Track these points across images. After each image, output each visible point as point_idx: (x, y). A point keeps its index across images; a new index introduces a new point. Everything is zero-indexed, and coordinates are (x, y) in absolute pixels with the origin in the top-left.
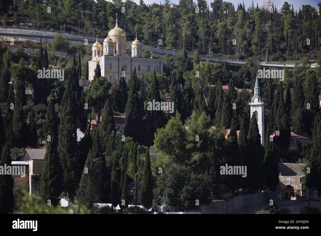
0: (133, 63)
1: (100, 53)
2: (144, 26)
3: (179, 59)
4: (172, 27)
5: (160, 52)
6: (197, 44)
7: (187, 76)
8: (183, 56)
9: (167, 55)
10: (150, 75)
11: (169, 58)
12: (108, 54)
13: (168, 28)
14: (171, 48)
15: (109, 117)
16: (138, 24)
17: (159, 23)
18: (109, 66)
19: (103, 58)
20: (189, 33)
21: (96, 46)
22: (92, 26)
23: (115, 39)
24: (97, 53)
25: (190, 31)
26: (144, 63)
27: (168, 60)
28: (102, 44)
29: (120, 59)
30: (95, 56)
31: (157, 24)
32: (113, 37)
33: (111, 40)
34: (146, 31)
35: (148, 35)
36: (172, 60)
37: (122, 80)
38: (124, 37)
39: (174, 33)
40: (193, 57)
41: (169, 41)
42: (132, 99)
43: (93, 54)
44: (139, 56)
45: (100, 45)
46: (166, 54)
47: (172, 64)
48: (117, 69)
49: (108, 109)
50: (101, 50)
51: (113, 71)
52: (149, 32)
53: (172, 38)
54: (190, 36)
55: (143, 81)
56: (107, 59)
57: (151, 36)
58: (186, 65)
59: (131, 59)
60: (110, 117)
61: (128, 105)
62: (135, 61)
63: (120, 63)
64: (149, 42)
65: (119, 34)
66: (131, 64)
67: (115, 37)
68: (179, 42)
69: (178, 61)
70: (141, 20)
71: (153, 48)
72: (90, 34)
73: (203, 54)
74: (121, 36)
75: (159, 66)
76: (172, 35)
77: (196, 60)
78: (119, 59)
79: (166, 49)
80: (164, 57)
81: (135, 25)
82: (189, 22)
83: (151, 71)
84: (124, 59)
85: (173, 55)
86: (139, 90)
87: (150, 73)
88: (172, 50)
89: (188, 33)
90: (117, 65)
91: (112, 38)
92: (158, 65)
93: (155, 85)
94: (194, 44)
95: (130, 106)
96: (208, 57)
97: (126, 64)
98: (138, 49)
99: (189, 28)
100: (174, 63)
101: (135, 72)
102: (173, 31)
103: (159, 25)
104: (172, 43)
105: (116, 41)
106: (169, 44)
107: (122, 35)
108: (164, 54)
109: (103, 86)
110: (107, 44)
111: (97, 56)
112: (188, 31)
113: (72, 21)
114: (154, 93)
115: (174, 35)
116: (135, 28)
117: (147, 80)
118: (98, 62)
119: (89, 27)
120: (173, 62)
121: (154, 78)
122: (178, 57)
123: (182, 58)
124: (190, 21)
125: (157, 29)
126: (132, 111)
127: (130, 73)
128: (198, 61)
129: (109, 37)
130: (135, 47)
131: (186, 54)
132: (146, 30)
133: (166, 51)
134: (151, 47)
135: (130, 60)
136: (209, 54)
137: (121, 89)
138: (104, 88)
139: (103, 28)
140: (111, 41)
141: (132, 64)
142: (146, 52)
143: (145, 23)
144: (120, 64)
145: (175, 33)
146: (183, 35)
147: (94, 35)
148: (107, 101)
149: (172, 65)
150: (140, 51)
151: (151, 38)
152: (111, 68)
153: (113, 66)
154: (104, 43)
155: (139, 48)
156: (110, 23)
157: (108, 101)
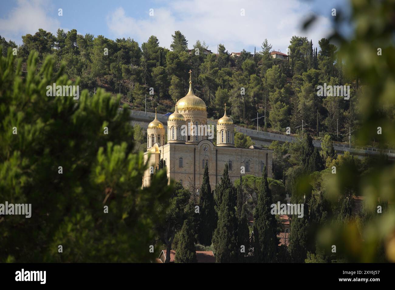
0: (219, 156)
1: (161, 139)
2: (232, 91)
3: (296, 150)
4: (280, 93)
5: (262, 137)
6: (323, 122)
7: (316, 180)
8: (306, 145)
9: (276, 143)
10: (253, 178)
11: (279, 148)
12: (175, 142)
13: (273, 96)
14: (280, 130)
15: (188, 252)
16: (221, 88)
17: (256, 86)
18: (177, 162)
19: (167, 148)
20: (309, 103)
21: (154, 128)
22: (141, 92)
23: (188, 114)
24: (155, 139)
25: (311, 99)
26: (240, 157)
27: (277, 152)
28: (165, 124)
29: (196, 151)
30: (153, 145)
31: (253, 88)
32: (185, 111)
33: (181, 116)
34: (235, 101)
35: (239, 107)
36: (285, 152)
37: (206, 188)
38: (202, 111)
39: (284, 104)
40: (322, 146)
41: (277, 117)
42: (228, 221)
43: (150, 140)
44: (230, 145)
45: (160, 126)
46: (275, 141)
47: (285, 158)
48: (193, 167)
49: (186, 238)
50: (163, 133)
51: (185, 170)
52: (241, 103)
53: (281, 113)
54: (313, 109)
55: (241, 189)
56: (174, 149)
57: (244, 110)
58: (312, 159)
59: (217, 151)
60: (190, 254)
61: (221, 232)
62: (222, 154)
63: (197, 156)
64: (241, 119)
65: (195, 107)
66: (215, 159)
67: (187, 112)
68: (293, 119)
69: (294, 154)
70: (224, 81)
71: (250, 130)
72: (139, 105)
73: (336, 140)
74: (198, 110)
75: (265, 162)
76: (281, 106)
77: (329, 152)
78: (195, 149)
79: (272, 132)
80: (270, 146)
81: (217, 90)
82: (310, 84)
83: (251, 170)
84: (204, 150)
85: (284, 142)
86: (236, 205)
87: (252, 175)
88: (283, 134)
89: (307, 104)
90: (192, 160)
91: (182, 113)
92: (263, 160)
93: (266, 196)
94: (319, 123)
95: (225, 233)
96: (348, 146)
97: (207, 158)
98: (228, 132)
99: (310, 95)
100: (290, 156)
101: (228, 173)
102: (283, 100)
103: (256, 89)
104: (280, 121)
105: (189, 118)
106: (276, 122)
107: (200, 107)
108: (270, 141)
109: (176, 198)
110: (175, 123)
111: (156, 145)
112: (308, 100)
113: (106, 83)
114: (264, 210)
115: (284, 107)
116: (215, 95)
117: (247, 186)
118: (158, 155)
119: (136, 94)
120: (287, 155)
121: (264, 184)
122: (295, 146)
123: (303, 148)
124: (310, 82)
125: (254, 97)
126: (229, 242)
127: (215, 174)
128: (331, 152)
129: (178, 112)
130: (223, 129)
131: (310, 141)
132: (234, 98)
133: (272, 135)
134: (245, 129)
135: (215, 152)
136: (348, 141)
137: (204, 203)
138: (179, 202)
139: (161, 94)
140: (182, 119)
141: (218, 159)
142: (239, 138)
143: (233, 86)
144: (197, 159)
145: (287, 104)
146: (300, 107)
147: (147, 108)
148: (185, 223)
149: (285, 161)
150: (231, 135)
151: (244, 113)
152: (181, 166)
153: (185, 162)
154: (169, 123)
155: (230, 131)
156: (172, 87)
157: (187, 224)
